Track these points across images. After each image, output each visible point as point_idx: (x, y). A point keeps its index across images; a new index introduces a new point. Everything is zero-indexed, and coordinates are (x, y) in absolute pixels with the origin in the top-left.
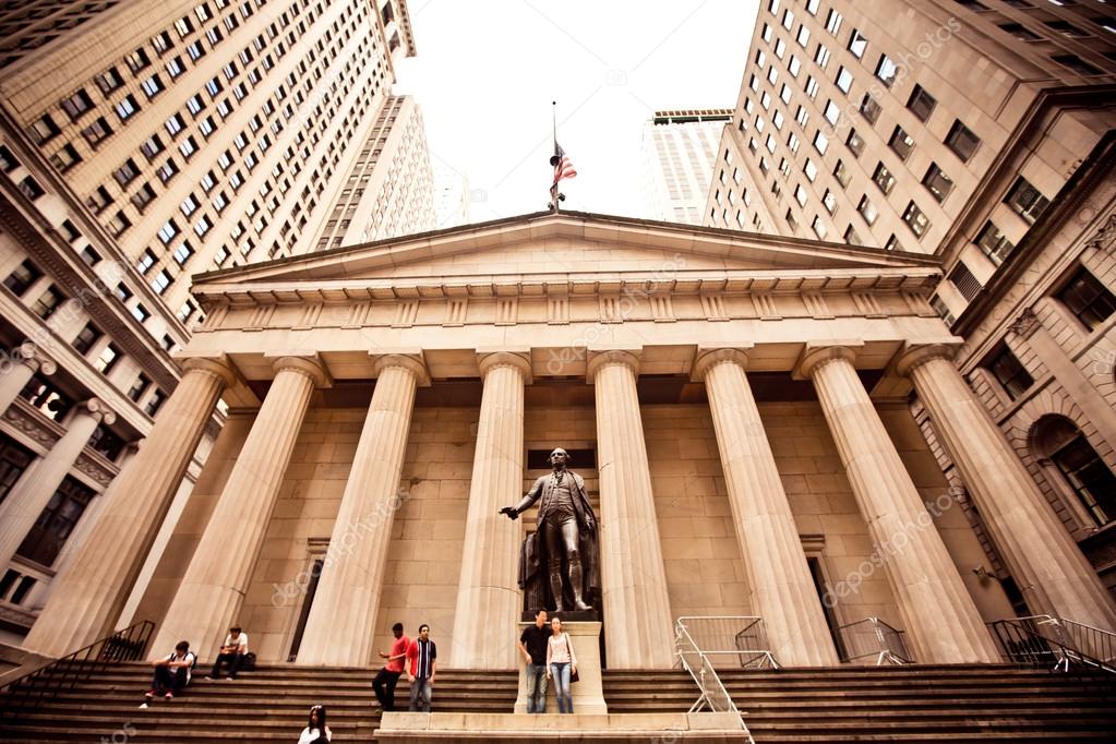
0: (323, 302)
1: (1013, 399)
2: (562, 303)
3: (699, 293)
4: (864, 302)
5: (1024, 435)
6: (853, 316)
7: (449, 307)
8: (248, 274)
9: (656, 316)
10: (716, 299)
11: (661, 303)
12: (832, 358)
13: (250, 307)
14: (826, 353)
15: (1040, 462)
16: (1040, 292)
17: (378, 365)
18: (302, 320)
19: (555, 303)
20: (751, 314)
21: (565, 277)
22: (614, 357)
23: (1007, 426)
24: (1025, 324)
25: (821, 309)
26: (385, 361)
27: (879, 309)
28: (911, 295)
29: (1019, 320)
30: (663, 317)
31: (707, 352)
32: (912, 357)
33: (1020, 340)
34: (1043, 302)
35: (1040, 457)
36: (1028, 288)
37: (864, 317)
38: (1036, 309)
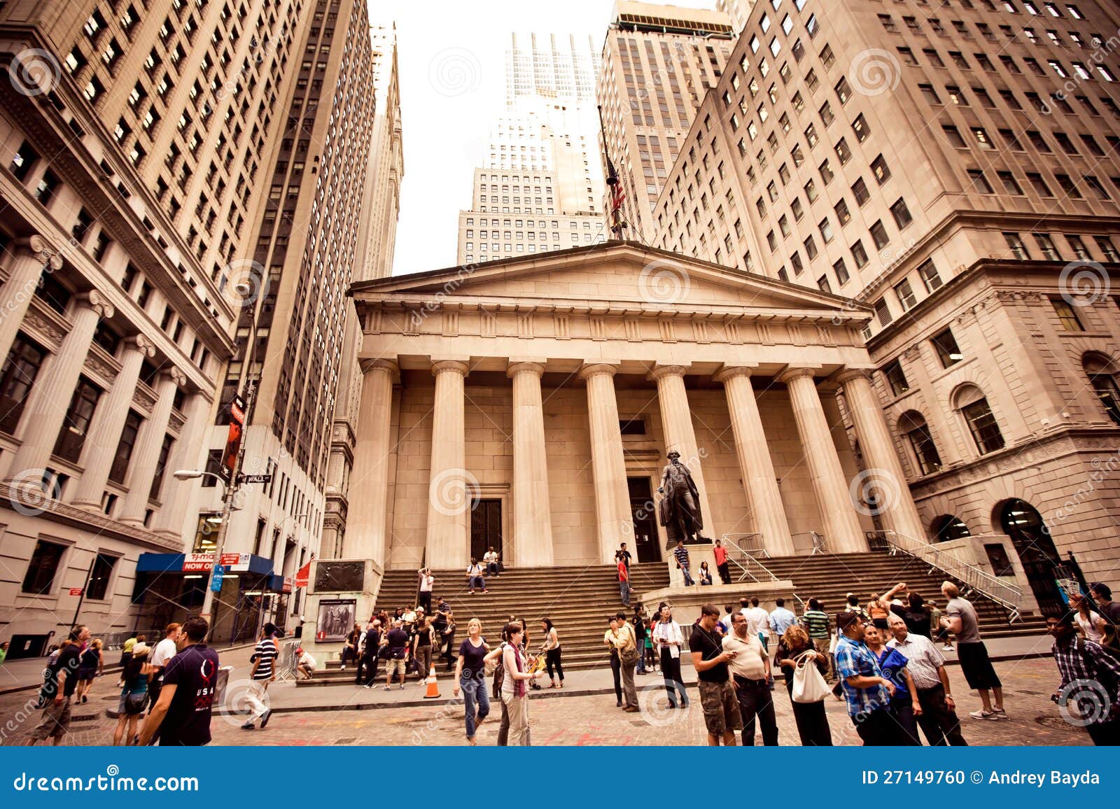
0: (460, 311)
1: (895, 395)
2: (635, 324)
3: (724, 322)
4: (824, 334)
5: (897, 419)
6: (817, 345)
8: (396, 285)
9: (697, 339)
10: (734, 328)
11: (700, 328)
12: (802, 375)
13: (399, 312)
14: (800, 372)
15: (902, 436)
16: (925, 336)
17: (514, 368)
18: (447, 327)
19: (630, 324)
20: (755, 339)
21: (638, 306)
22: (673, 370)
23: (888, 411)
24: (911, 352)
25: (798, 338)
26: (521, 367)
27: (833, 341)
28: (852, 330)
29: (909, 349)
30: (702, 340)
31: (729, 368)
32: (847, 375)
33: (907, 361)
34: (924, 343)
35: (902, 433)
36: (919, 331)
37: (824, 345)
38: (920, 346)
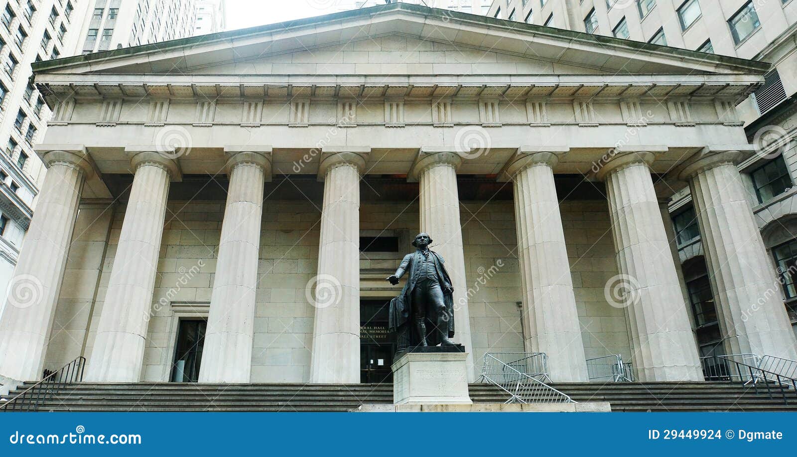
0: (170, 98)
2: (398, 105)
4: (677, 110)
6: (664, 124)
7: (293, 108)
10: (540, 105)
11: (490, 108)
12: (634, 162)
17: (231, 161)
18: (153, 117)
19: (391, 105)
20: (570, 120)
22: (444, 158)
25: (636, 116)
26: (239, 158)
30: (490, 121)
31: (525, 155)
37: (674, 124)
